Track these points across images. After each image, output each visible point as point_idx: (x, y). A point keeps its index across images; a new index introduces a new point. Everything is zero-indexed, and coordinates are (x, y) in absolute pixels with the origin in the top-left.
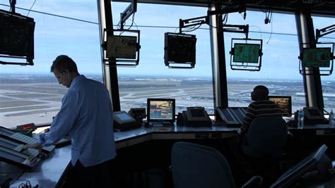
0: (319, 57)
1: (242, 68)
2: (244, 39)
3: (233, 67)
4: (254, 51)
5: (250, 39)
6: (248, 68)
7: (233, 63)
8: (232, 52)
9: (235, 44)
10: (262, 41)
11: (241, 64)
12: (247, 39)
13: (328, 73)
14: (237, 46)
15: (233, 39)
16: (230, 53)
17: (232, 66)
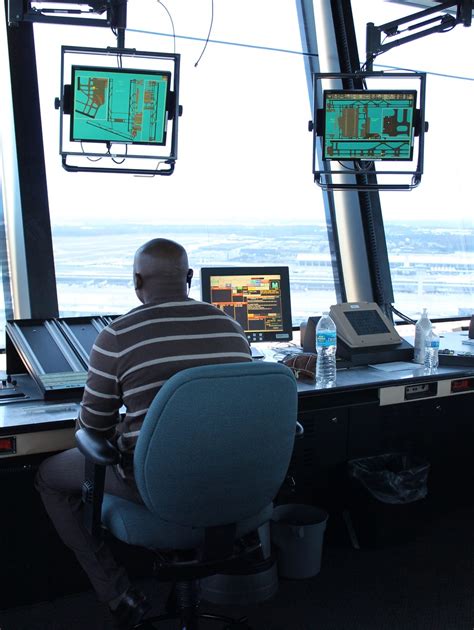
0: (377, 126)
1: (106, 163)
2: (109, 50)
3: (71, 161)
4: (149, 96)
5: (132, 52)
6: (129, 164)
7: (69, 146)
8: (66, 103)
9: (74, 68)
10: (176, 58)
11: (102, 148)
12: (121, 50)
13: (407, 180)
14: (84, 76)
15: (65, 49)
16: (57, 103)
17: (64, 155)
